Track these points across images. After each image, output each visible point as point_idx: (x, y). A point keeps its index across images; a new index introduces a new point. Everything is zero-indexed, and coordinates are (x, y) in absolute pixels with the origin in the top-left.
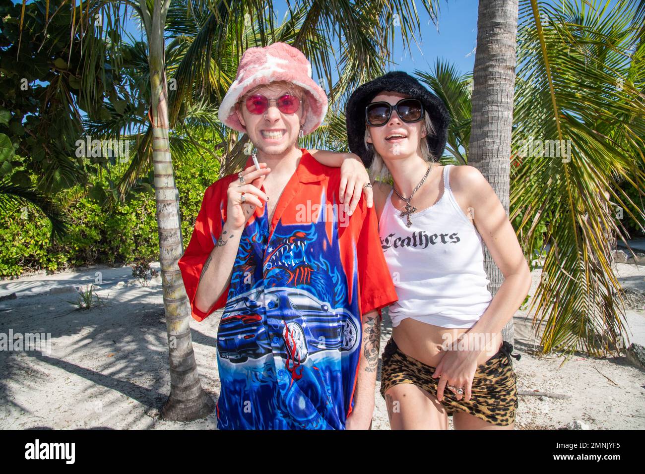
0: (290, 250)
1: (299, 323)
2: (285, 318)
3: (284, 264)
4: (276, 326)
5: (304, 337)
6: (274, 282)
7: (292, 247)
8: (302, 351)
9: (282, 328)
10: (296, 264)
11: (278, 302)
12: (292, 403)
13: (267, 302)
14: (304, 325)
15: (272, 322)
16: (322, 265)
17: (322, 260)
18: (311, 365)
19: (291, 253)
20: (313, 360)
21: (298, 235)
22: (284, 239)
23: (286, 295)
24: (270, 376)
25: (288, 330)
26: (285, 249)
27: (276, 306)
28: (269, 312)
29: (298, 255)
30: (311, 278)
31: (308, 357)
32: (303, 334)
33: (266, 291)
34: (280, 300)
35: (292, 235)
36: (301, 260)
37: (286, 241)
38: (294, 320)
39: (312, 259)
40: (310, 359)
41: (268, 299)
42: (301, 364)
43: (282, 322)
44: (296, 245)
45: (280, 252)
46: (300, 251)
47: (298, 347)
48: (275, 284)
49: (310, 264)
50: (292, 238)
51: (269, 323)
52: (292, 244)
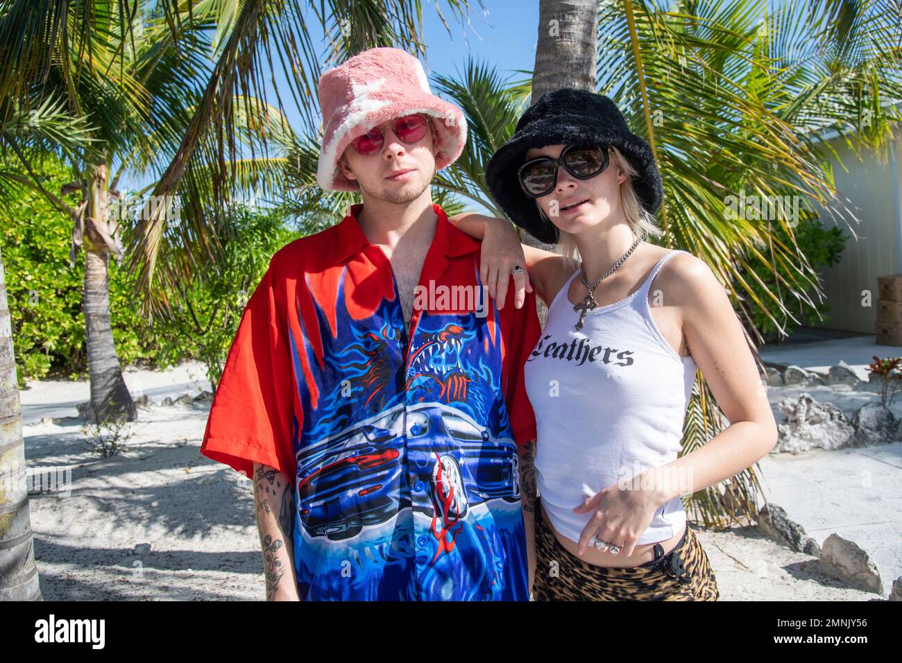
0: (442, 350)
1: (457, 457)
2: (437, 448)
3: (432, 370)
4: (422, 463)
5: (461, 479)
6: (422, 394)
7: (445, 346)
8: (461, 501)
9: (432, 464)
10: (447, 371)
11: (426, 425)
12: (432, 588)
13: (410, 425)
14: (462, 461)
15: (416, 456)
16: (482, 373)
17: (482, 366)
18: (473, 522)
19: (443, 355)
20: (475, 515)
21: (451, 329)
22: (432, 335)
23: (439, 414)
24: (402, 550)
25: (442, 467)
26: (435, 348)
27: (424, 430)
28: (412, 440)
29: (451, 359)
30: (467, 392)
31: (469, 510)
32: (460, 475)
33: (409, 409)
34: (430, 422)
35: (444, 329)
36: (455, 366)
37: (436, 338)
38: (450, 452)
39: (469, 364)
40: (471, 513)
41: (411, 421)
42: (459, 519)
43: (433, 455)
44: (450, 344)
45: (427, 352)
46: (455, 353)
47: (455, 493)
48: (422, 398)
49: (466, 371)
50: (444, 334)
51: (410, 458)
52: (444, 342)
